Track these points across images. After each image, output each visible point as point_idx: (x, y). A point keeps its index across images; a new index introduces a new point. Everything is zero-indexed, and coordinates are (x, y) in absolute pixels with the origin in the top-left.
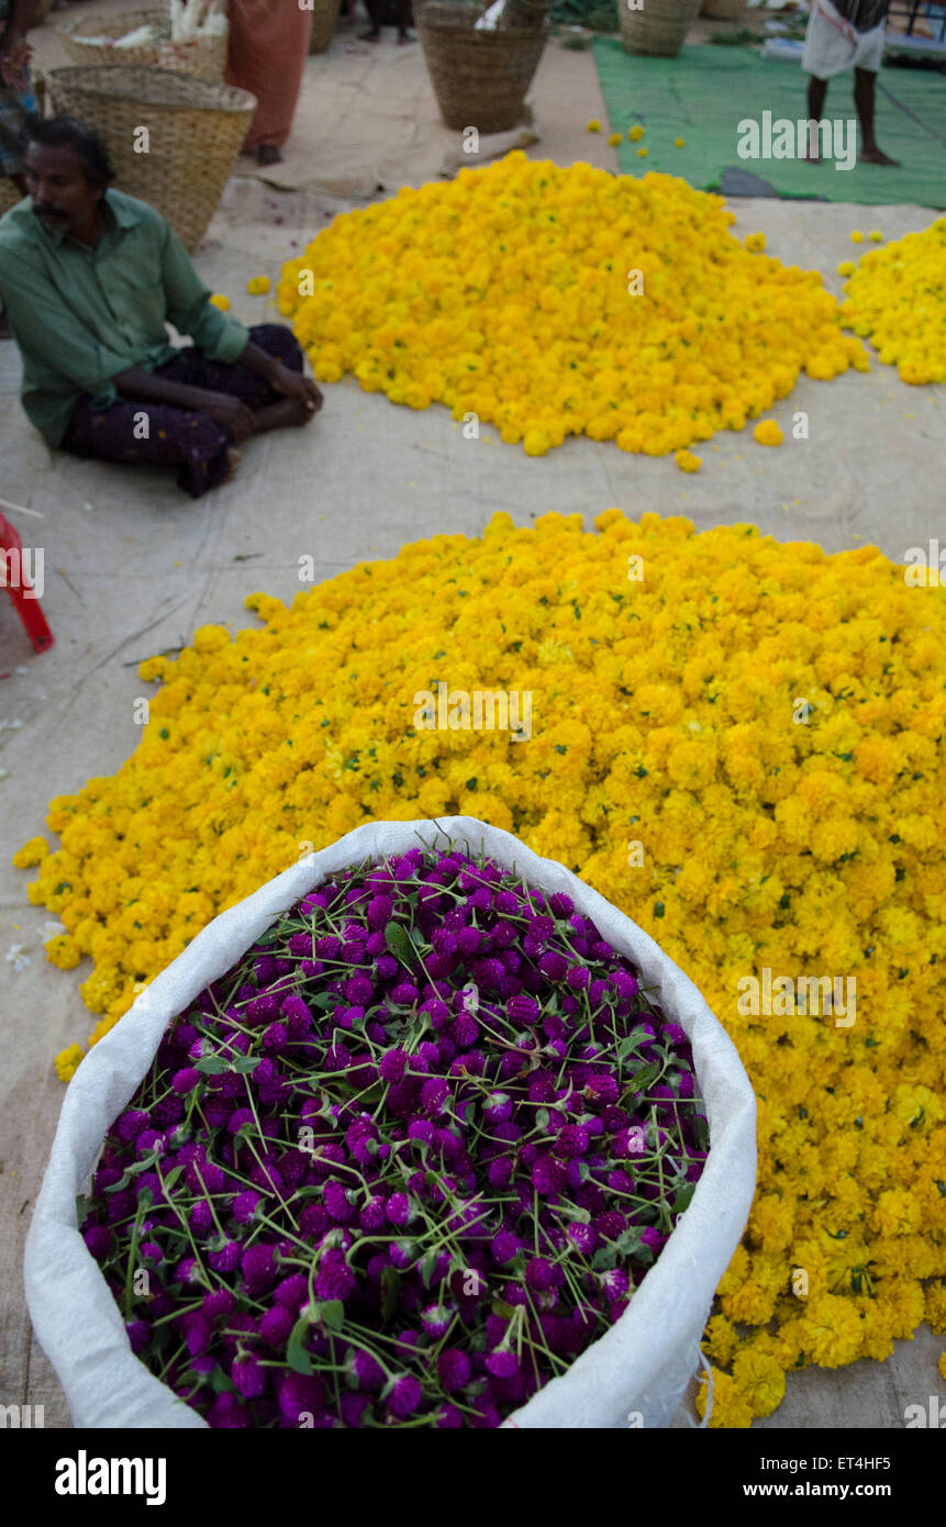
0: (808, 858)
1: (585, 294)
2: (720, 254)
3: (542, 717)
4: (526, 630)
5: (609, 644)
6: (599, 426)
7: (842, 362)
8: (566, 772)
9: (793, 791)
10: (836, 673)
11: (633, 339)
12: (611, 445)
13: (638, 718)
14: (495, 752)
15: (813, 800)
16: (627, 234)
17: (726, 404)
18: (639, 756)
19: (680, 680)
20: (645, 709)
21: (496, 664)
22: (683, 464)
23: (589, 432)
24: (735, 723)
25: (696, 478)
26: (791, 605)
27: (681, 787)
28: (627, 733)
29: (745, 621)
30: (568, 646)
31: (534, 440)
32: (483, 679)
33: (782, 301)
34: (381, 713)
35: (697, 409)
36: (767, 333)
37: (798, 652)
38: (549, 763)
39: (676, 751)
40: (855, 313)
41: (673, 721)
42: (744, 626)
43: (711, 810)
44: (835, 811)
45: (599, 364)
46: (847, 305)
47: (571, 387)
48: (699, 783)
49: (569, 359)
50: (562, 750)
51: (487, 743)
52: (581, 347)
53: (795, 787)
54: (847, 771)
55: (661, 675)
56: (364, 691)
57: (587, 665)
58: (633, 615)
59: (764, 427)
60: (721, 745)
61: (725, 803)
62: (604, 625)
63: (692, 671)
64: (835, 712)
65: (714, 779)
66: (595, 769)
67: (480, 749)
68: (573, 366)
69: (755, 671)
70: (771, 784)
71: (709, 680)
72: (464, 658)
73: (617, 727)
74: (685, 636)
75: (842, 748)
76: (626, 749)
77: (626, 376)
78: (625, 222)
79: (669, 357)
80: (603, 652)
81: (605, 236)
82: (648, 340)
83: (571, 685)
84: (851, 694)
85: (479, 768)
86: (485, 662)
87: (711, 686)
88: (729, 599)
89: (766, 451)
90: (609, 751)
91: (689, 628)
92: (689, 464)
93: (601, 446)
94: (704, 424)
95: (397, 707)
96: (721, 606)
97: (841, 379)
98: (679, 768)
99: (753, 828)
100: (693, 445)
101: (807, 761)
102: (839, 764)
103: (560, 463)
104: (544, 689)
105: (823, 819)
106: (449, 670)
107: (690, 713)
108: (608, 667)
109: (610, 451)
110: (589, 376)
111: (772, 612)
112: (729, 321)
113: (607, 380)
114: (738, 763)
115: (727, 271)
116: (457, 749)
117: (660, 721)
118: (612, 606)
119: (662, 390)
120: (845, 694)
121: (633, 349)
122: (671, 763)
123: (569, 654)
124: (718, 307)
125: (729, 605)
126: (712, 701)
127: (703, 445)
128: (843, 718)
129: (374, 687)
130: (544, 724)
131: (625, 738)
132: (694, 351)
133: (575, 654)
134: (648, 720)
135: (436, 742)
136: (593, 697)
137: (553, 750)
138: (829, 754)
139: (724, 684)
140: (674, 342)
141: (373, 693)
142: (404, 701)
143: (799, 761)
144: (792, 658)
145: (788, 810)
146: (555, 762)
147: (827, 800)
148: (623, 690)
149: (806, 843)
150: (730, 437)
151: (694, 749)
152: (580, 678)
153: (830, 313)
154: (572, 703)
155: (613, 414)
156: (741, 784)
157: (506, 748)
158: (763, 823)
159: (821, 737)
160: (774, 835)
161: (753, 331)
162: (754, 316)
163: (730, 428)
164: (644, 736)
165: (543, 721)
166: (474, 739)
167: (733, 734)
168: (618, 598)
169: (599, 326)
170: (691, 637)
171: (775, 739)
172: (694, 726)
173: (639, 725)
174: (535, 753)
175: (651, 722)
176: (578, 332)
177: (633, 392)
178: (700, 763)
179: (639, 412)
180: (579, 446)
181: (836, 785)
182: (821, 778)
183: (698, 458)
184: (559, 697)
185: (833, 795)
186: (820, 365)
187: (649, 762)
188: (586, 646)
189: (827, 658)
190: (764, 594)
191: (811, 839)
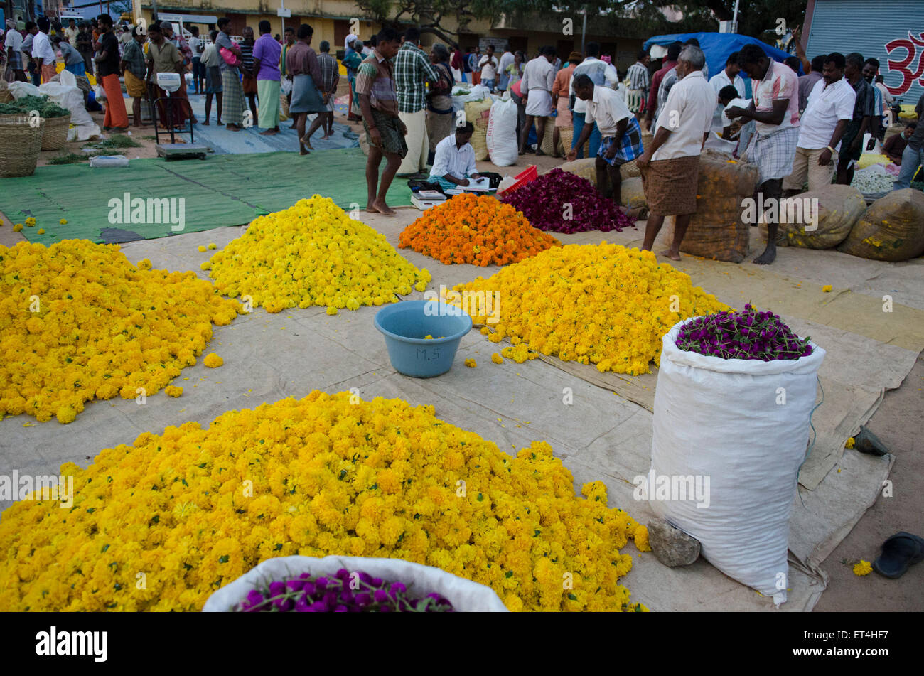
0: (383, 549)
1: (60, 316)
2: (131, 275)
3: (198, 550)
4: (157, 507)
5: (215, 490)
6: (105, 390)
7: (233, 313)
8: (233, 571)
9: (360, 516)
10: (346, 449)
11: (104, 333)
12: (118, 399)
13: (258, 521)
14: (178, 586)
15: (373, 516)
16: (73, 275)
17: (179, 354)
18: (272, 539)
19: (269, 490)
20: (260, 514)
21: (148, 535)
22: (171, 394)
23: (100, 396)
24: (312, 498)
25: (184, 399)
26: (305, 427)
27: (303, 544)
28: (258, 531)
29: (285, 445)
30: (192, 502)
31: (63, 413)
32: (145, 548)
33: (184, 290)
34: (81, 605)
35: (163, 362)
36: (184, 309)
37: (323, 447)
38: (219, 573)
39: (292, 525)
40: (225, 286)
41: (279, 512)
42: (285, 448)
43: (326, 548)
44: (386, 515)
45: (87, 354)
46: (217, 284)
47: (74, 373)
48: (312, 537)
49: (64, 358)
50: (225, 559)
51: (170, 583)
52: (70, 348)
53: (359, 515)
54: (379, 494)
55: (257, 492)
56: (58, 598)
57: (209, 508)
58: (221, 469)
59: (209, 358)
60: (312, 511)
61: (331, 540)
62: (206, 483)
63: (274, 482)
64: (358, 467)
65: (318, 531)
66: (249, 561)
67: (166, 590)
68: (70, 361)
69: (307, 466)
70: (348, 518)
71: (286, 482)
72: (125, 541)
73: (251, 531)
74: (258, 465)
75: (371, 484)
76: (262, 540)
77: (109, 356)
78: (69, 269)
79: (132, 338)
80: (215, 497)
81: (59, 280)
82: (114, 331)
83: (208, 522)
84: (359, 456)
85: (173, 601)
86: (141, 537)
87: (289, 484)
88: (270, 438)
89: (217, 370)
90: (253, 546)
91: (258, 461)
92: (177, 392)
93: (111, 402)
94: (173, 367)
95: (91, 595)
96: (268, 443)
97: (236, 321)
98: (298, 534)
99: (352, 546)
100: (172, 381)
101: (357, 500)
102: (373, 492)
103: (88, 422)
104: (190, 533)
105: (381, 523)
106: (118, 553)
107: (284, 504)
108: (224, 503)
109: (119, 402)
110: (83, 364)
111: (296, 435)
112: (159, 308)
113: (97, 362)
114: (327, 515)
115: (141, 282)
116: (151, 598)
117: (272, 516)
118: (204, 471)
119: (136, 357)
120: (356, 457)
121: (107, 339)
122: (292, 534)
123: (196, 506)
124: (148, 303)
125: (272, 441)
126: (293, 492)
127: (176, 380)
128: (363, 470)
129: (64, 593)
130: (202, 553)
131: (258, 534)
132: (146, 330)
133: (199, 505)
134: (263, 519)
135: (134, 601)
136: (227, 521)
137: (218, 564)
138: (366, 490)
139: (295, 480)
140: (131, 327)
141: (66, 596)
142: (95, 589)
143: (353, 501)
144: (321, 451)
145: (364, 527)
146: (223, 570)
147: (380, 511)
148: (239, 511)
149: (380, 539)
150: (191, 370)
151: (301, 519)
152: (210, 516)
153: (211, 290)
154: (214, 532)
155: (111, 380)
156: (332, 526)
157: (183, 581)
158: (355, 540)
159: (357, 484)
160: (364, 544)
161: (175, 310)
162: (172, 302)
163: (188, 365)
164: (268, 528)
165: (201, 552)
166: (160, 586)
167: (315, 502)
168: (203, 466)
169: (77, 332)
170: (262, 465)
171: (338, 495)
172: (292, 509)
173: (260, 524)
174: (206, 571)
175: (266, 519)
176: (62, 340)
177: (118, 364)
178: (308, 525)
179: (128, 374)
180: (97, 406)
181: (379, 502)
182: (370, 502)
183: (179, 387)
184: (203, 533)
185: (380, 507)
186: (221, 317)
187: (280, 538)
188: (203, 497)
189: (338, 444)
190: (286, 428)
191: (381, 536)
